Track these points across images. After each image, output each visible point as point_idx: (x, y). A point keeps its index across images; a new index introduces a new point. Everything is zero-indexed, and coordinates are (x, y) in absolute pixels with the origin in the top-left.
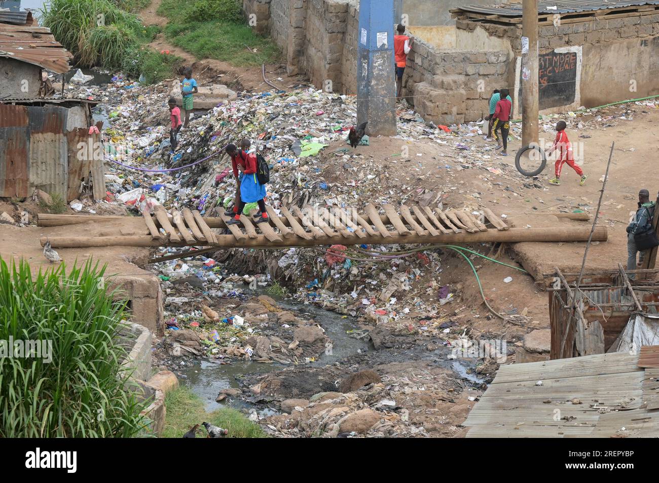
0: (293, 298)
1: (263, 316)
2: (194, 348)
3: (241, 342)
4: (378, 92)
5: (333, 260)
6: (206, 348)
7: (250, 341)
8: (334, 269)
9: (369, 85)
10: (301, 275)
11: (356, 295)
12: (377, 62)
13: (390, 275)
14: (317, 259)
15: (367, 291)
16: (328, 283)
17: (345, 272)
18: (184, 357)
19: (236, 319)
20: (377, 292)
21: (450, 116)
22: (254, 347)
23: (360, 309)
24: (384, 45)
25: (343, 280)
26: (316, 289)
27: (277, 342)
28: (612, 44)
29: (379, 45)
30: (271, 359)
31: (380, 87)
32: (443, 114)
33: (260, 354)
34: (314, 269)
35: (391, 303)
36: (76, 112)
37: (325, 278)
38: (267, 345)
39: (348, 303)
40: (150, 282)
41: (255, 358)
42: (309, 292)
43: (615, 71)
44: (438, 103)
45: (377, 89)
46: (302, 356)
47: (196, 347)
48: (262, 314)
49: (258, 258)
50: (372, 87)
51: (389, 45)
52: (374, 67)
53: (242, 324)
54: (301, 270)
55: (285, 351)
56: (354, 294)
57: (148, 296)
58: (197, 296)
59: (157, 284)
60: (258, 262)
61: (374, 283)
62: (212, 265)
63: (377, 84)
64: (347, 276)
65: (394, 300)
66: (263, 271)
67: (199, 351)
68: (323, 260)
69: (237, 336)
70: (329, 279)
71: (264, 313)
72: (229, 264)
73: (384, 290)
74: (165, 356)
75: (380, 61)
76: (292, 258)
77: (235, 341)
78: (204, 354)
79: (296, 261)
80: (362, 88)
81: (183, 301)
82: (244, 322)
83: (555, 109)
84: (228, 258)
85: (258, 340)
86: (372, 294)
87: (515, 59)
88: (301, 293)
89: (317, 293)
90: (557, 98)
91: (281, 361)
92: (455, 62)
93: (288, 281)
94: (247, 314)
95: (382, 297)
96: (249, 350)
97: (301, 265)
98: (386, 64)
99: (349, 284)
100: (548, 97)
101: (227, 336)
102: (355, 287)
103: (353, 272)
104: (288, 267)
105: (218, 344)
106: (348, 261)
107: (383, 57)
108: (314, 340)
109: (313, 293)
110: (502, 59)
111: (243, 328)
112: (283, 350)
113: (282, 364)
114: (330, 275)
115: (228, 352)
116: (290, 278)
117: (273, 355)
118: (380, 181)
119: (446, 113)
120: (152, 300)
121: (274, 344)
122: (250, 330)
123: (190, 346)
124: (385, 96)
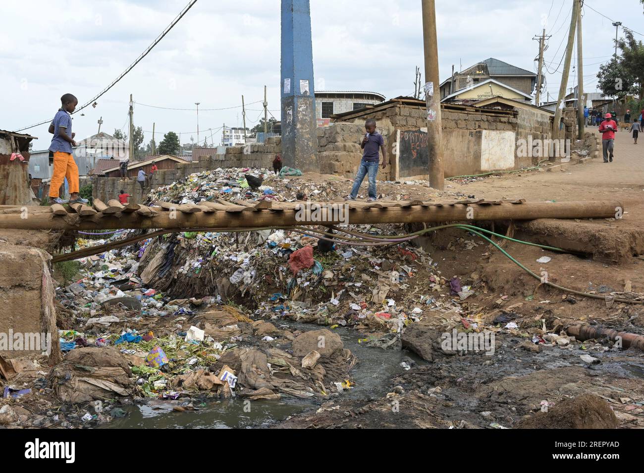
0: (255, 315)
1: (231, 327)
2: (116, 382)
3: (207, 365)
4: (303, 135)
5: (298, 267)
6: (141, 380)
8: (301, 277)
9: (295, 128)
10: (261, 288)
11: (338, 302)
12: (301, 107)
13: (375, 275)
14: (278, 269)
15: (353, 294)
16: (296, 293)
17: (316, 278)
19: (192, 332)
20: (365, 294)
21: (351, 174)
22: (238, 370)
23: (350, 315)
24: (306, 91)
25: (317, 287)
26: (282, 301)
27: (279, 356)
28: (453, 131)
29: (302, 91)
30: (276, 390)
31: (304, 131)
32: (346, 172)
33: (252, 381)
34: (276, 279)
35: (389, 304)
36: (1, 144)
37: (291, 288)
38: (262, 364)
39: (330, 312)
40: (24, 257)
41: (243, 391)
42: (275, 306)
43: (456, 153)
44: (342, 162)
45: (302, 132)
46: (327, 380)
47: (119, 379)
48: (228, 324)
49: (205, 279)
50: (298, 130)
51: (310, 93)
52: (298, 112)
53: (202, 339)
54: (261, 282)
55: (297, 372)
56: (335, 301)
57: (20, 285)
58: (132, 315)
60: (206, 283)
61: (358, 284)
62: (153, 294)
63: (302, 128)
64: (320, 281)
65: (392, 302)
66: (212, 293)
67: (125, 386)
68: (285, 268)
69: (199, 356)
70: (296, 289)
71: (232, 324)
72: (172, 291)
73: (375, 291)
75: (303, 107)
76: (247, 271)
77: (196, 364)
78: (136, 393)
79: (253, 273)
80: (288, 134)
81: (112, 320)
82: (205, 337)
83: (422, 176)
84: (170, 286)
85: (242, 357)
86: (361, 298)
87: (396, 132)
88: (264, 307)
89: (284, 306)
90: (422, 167)
91: (297, 393)
92: (351, 132)
93: (244, 297)
94: (208, 325)
95: (375, 300)
96: (228, 375)
97: (260, 275)
98: (309, 110)
99: (325, 291)
100: (417, 166)
101: (180, 358)
102: (333, 293)
103: (327, 276)
105: (166, 371)
107: (306, 104)
108: (331, 351)
109: (279, 306)
111: (204, 344)
112: (294, 371)
113: (299, 398)
114: (296, 285)
115: (185, 384)
116: (247, 294)
117: (277, 382)
118: (327, 194)
119: (349, 172)
120: (29, 294)
121: (276, 360)
122: (218, 345)
123: (107, 377)
124: (308, 140)
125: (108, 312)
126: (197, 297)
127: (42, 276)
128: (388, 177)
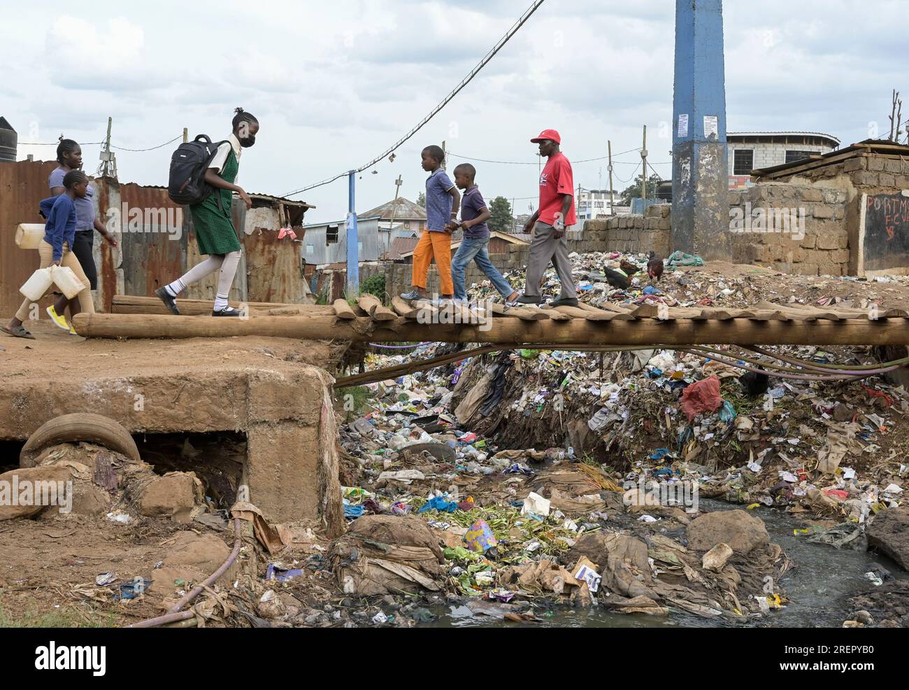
1: (591, 497)
2: (421, 569)
3: (555, 554)
4: (706, 203)
5: (696, 409)
6: (457, 569)
7: (585, 547)
8: (700, 425)
9: (695, 192)
10: (636, 439)
11: (759, 467)
12: (704, 158)
13: (822, 428)
14: (663, 411)
15: (784, 457)
16: (691, 450)
17: (725, 428)
18: (389, 598)
19: (532, 502)
20: (804, 458)
21: (784, 263)
22: (602, 566)
23: (780, 491)
24: (713, 134)
25: (725, 442)
26: (669, 461)
27: (666, 548)
29: (707, 134)
30: (661, 600)
31: (709, 195)
32: (775, 260)
33: (624, 584)
34: (661, 427)
35: (846, 476)
36: (265, 215)
37: (684, 442)
38: (640, 559)
39: (747, 483)
40: (297, 378)
41: (611, 598)
42: (658, 468)
44: (769, 245)
45: (705, 197)
46: (743, 591)
47: (426, 565)
48: (587, 493)
49: (550, 421)
50: (699, 194)
51: (720, 136)
52: (699, 166)
53: (547, 514)
54: (636, 430)
55: (696, 574)
56: (755, 466)
57: (291, 420)
58: (443, 471)
59: (320, 385)
60: (551, 427)
61: (794, 441)
62: (473, 440)
63: (704, 191)
64: (731, 433)
65: (850, 473)
66: (560, 443)
67: (435, 577)
68: (675, 410)
69: (542, 538)
70: (692, 444)
71: (592, 492)
72: (500, 437)
73: (822, 454)
74: (328, 594)
75: (708, 158)
76: (615, 412)
77: (538, 551)
78: (450, 587)
79: (624, 415)
80: (682, 200)
81: (414, 476)
82: (551, 510)
83: (903, 270)
84: (498, 429)
85: (609, 545)
86: (798, 464)
87: (859, 197)
88: (641, 470)
89: (672, 469)
90: (904, 255)
91: (695, 608)
92: (785, 197)
93: (610, 452)
94: (555, 492)
95: (822, 467)
96: (586, 570)
97: (636, 420)
98: (717, 163)
99: (738, 448)
100: (895, 252)
101: (513, 539)
102: (751, 453)
103: (742, 426)
104: (609, 428)
105: (492, 558)
106: (729, 406)
107: (713, 153)
108: (750, 545)
109: (665, 468)
110: (841, 198)
111: (550, 521)
112: (691, 573)
114: (692, 436)
115: (523, 579)
116: (615, 447)
117: (663, 588)
118: (745, 296)
119: (779, 260)
120: (303, 433)
121: (661, 554)
122: (570, 524)
123: (409, 560)
124: (715, 210)
125: (409, 464)
126: (539, 447)
127: (321, 407)
128: (845, 270)
